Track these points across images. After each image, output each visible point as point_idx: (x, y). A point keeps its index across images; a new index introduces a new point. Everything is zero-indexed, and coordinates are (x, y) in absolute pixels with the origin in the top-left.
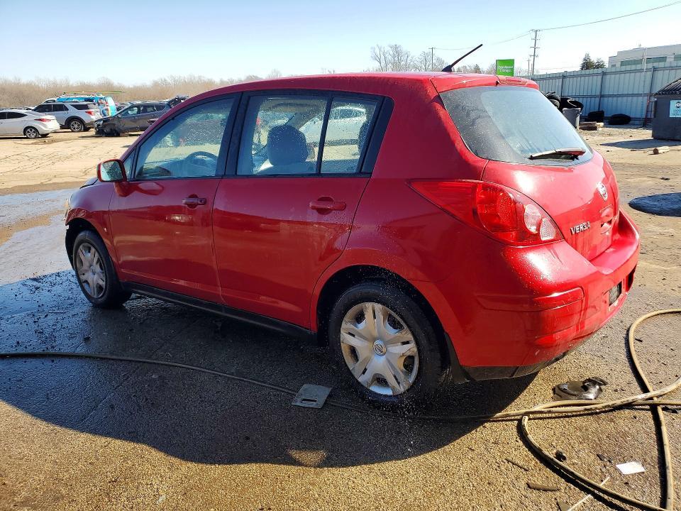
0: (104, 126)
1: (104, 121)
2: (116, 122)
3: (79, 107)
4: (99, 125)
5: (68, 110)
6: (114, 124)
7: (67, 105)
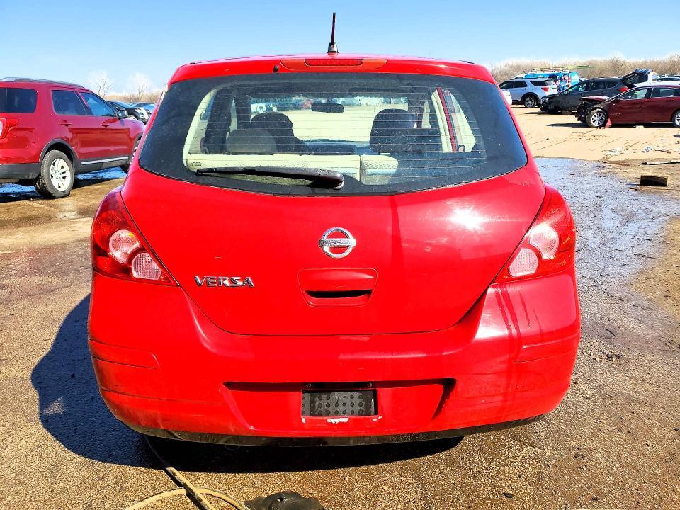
0: (549, 103)
1: (550, 98)
2: (561, 99)
3: (537, 84)
4: (544, 102)
5: (526, 86)
6: (559, 102)
7: (527, 81)
